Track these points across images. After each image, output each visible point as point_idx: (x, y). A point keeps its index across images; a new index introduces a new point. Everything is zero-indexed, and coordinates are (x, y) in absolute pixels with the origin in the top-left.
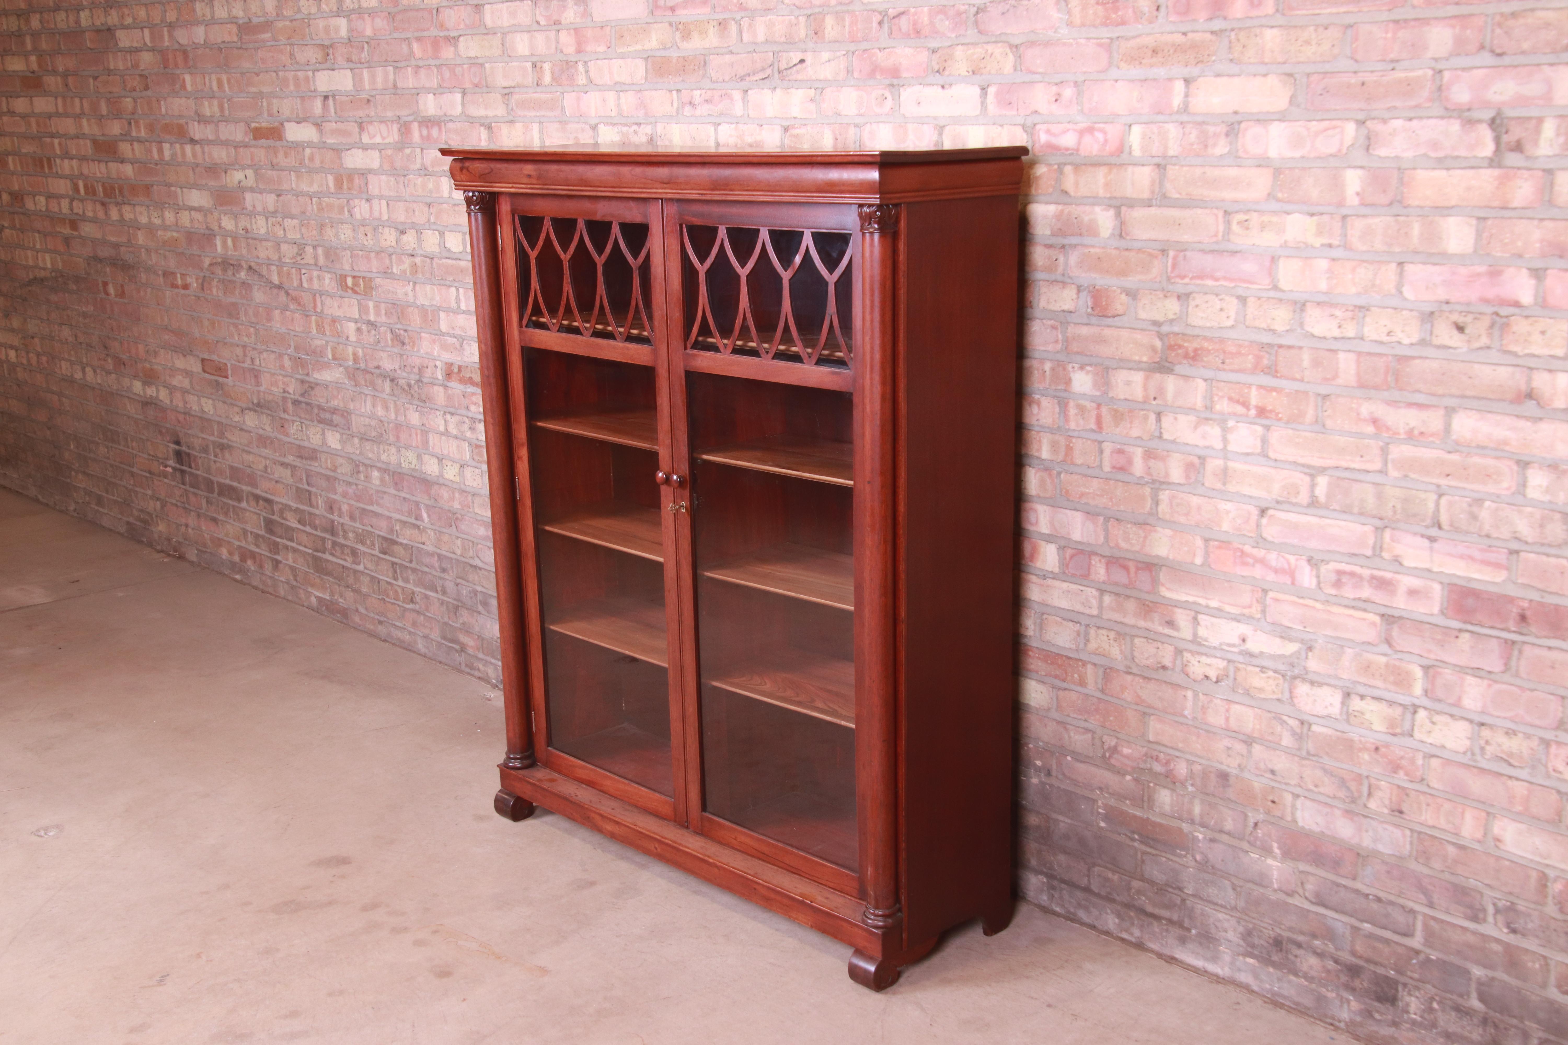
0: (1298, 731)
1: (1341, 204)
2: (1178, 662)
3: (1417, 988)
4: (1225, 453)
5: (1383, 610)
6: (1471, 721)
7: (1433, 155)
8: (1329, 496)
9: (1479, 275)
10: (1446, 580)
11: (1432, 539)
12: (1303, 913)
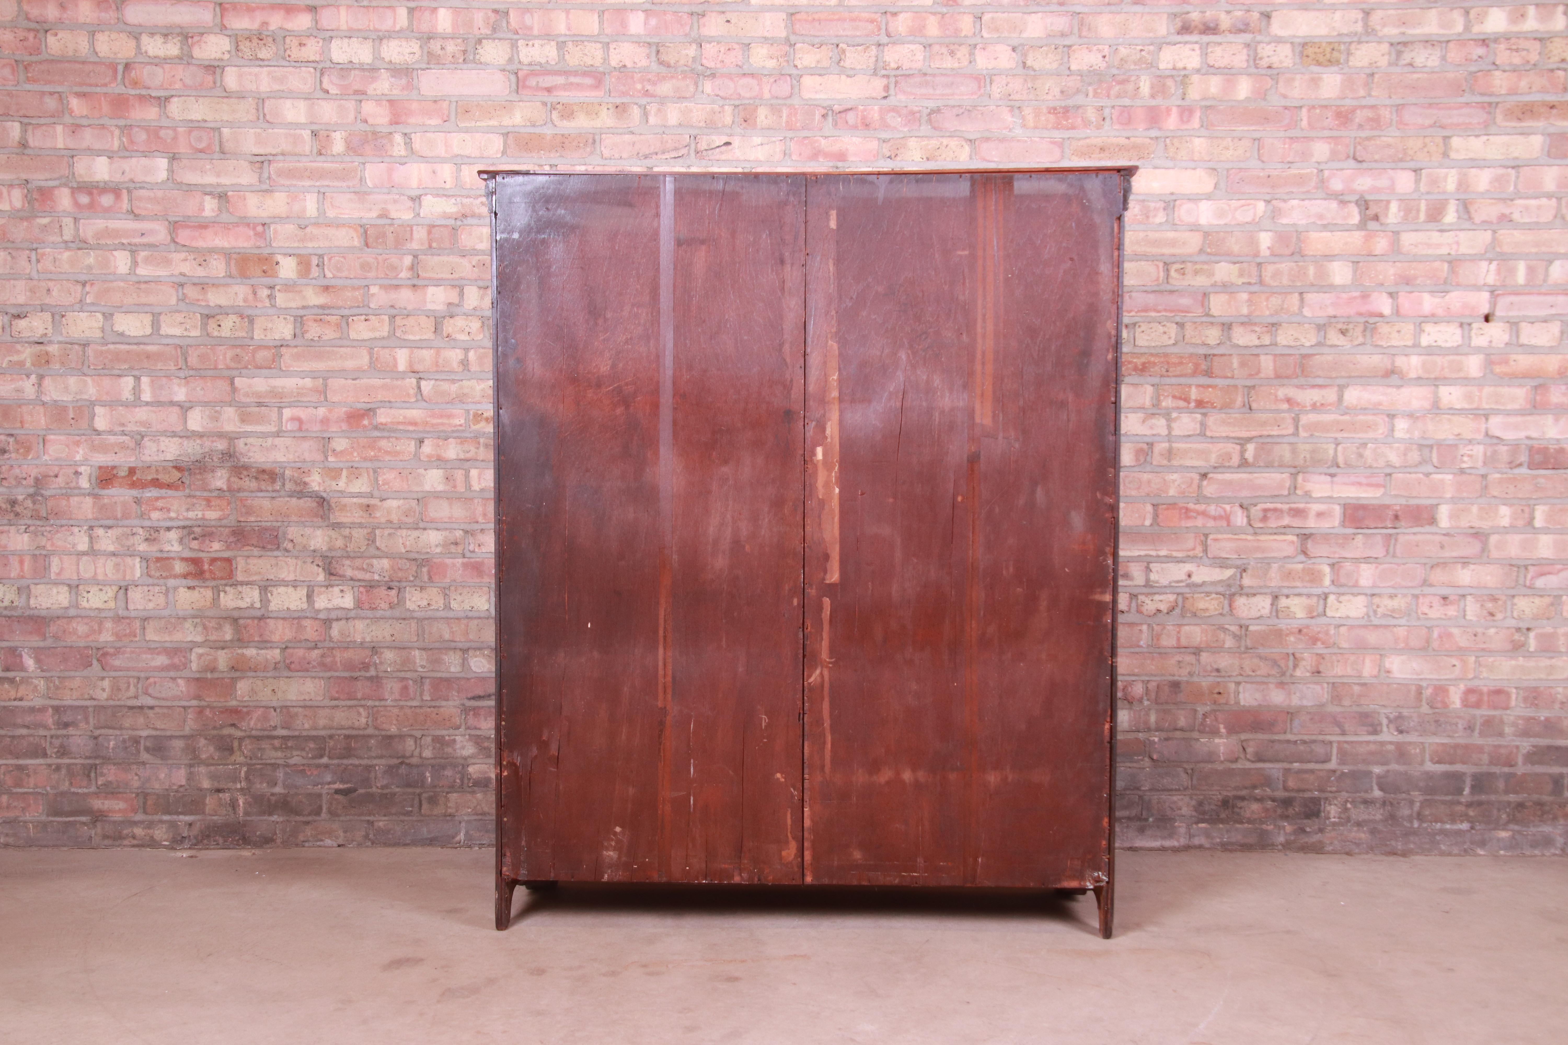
0: (1238, 633)
1: (1257, 255)
2: (1134, 604)
3: (1335, 798)
4: (1169, 437)
5: (1298, 531)
6: (1366, 595)
7: (1319, 223)
8: (1256, 457)
9: (1355, 298)
10: (1343, 502)
11: (1332, 475)
12: (1246, 772)
